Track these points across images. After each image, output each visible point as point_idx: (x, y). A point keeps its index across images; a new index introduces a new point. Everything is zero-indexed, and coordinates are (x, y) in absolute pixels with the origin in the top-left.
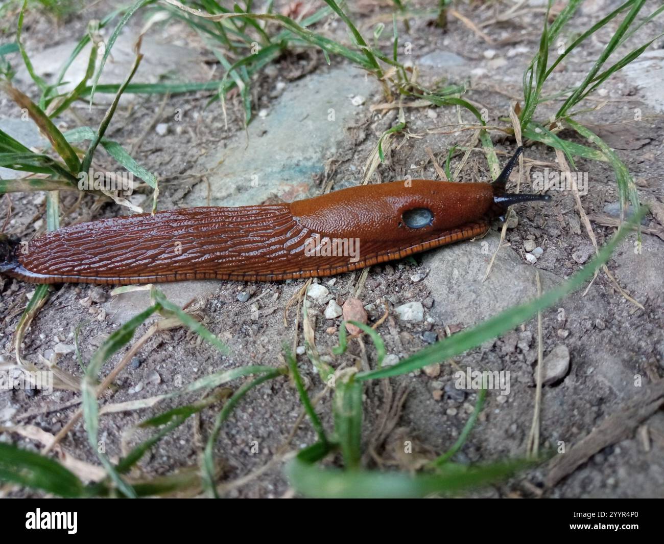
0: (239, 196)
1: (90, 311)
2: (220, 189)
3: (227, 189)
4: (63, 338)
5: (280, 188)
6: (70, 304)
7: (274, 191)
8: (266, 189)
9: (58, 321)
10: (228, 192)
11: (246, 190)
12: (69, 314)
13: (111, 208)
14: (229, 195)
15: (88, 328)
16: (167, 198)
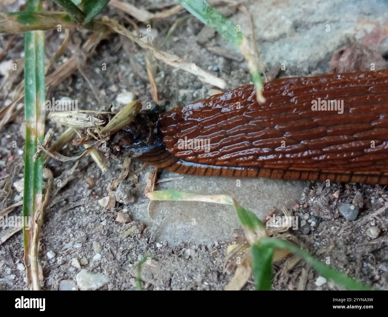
0: (297, 37)
1: (118, 219)
2: (268, 27)
3: (279, 26)
4: (85, 261)
5: (359, 26)
6: (81, 203)
7: (350, 31)
8: (338, 28)
9: (69, 230)
10: (281, 31)
11: (307, 27)
12: (85, 220)
13: (108, 48)
14: (283, 36)
15: (121, 248)
16: (188, 36)
